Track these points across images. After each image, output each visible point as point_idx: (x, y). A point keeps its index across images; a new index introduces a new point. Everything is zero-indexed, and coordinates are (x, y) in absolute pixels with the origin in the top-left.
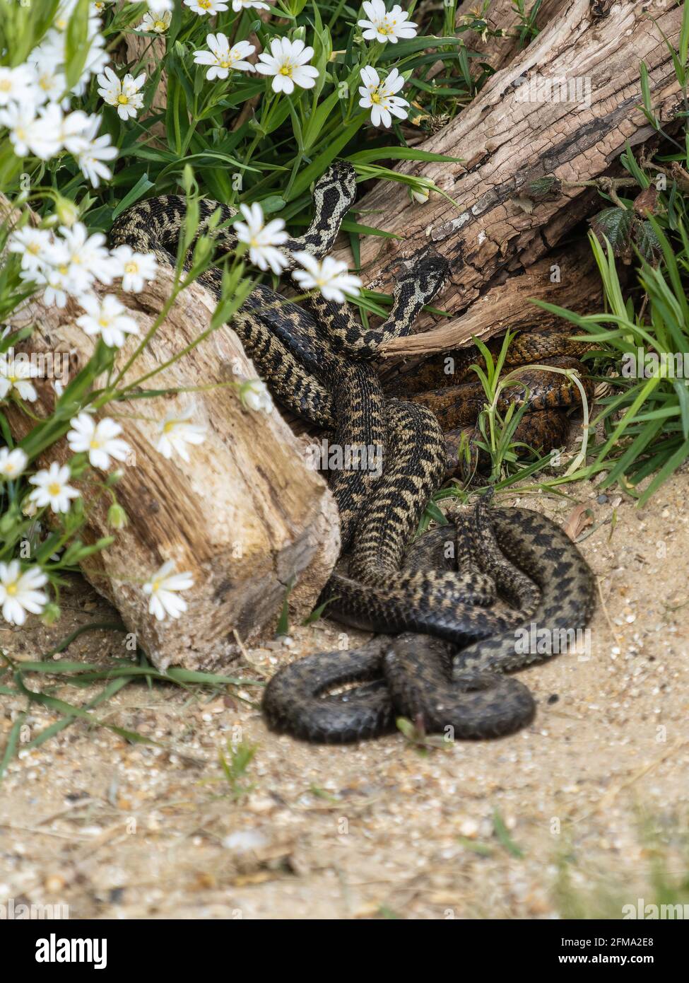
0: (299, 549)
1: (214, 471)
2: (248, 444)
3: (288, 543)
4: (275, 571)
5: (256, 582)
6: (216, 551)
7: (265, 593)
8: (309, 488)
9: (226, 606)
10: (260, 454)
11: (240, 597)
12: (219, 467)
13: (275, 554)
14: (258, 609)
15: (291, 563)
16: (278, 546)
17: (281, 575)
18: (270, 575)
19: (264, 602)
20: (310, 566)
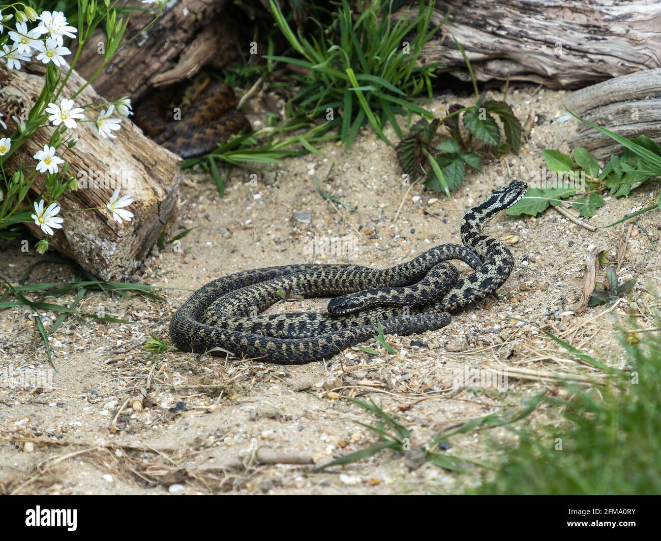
0: (169, 201)
1: (116, 160)
2: (123, 143)
3: (165, 197)
4: (159, 215)
5: (150, 223)
6: (137, 205)
7: (153, 228)
8: (172, 163)
9: (137, 238)
10: (133, 147)
11: (143, 232)
12: (118, 158)
13: (159, 204)
14: (150, 238)
15: (165, 209)
16: (161, 199)
17: (161, 218)
18: (157, 218)
19: (152, 234)
20: (172, 211)
